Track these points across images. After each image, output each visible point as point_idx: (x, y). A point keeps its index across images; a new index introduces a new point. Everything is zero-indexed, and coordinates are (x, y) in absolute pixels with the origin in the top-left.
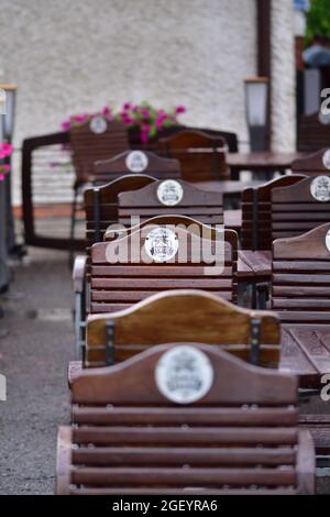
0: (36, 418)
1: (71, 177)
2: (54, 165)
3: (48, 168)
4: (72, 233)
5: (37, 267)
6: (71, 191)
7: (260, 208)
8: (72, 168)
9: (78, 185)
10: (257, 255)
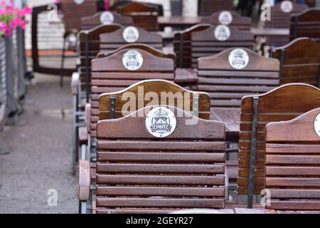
0: (48, 170)
1: (63, 30)
2: (51, 23)
3: (47, 25)
4: (62, 65)
5: (41, 85)
6: (62, 39)
7: (185, 44)
8: (62, 25)
9: (66, 35)
10: (184, 71)
